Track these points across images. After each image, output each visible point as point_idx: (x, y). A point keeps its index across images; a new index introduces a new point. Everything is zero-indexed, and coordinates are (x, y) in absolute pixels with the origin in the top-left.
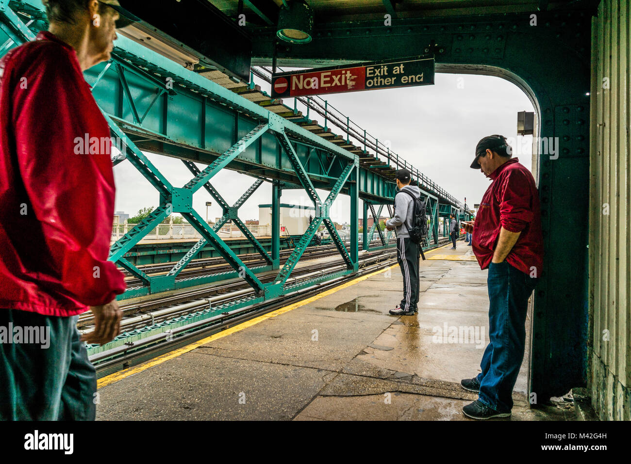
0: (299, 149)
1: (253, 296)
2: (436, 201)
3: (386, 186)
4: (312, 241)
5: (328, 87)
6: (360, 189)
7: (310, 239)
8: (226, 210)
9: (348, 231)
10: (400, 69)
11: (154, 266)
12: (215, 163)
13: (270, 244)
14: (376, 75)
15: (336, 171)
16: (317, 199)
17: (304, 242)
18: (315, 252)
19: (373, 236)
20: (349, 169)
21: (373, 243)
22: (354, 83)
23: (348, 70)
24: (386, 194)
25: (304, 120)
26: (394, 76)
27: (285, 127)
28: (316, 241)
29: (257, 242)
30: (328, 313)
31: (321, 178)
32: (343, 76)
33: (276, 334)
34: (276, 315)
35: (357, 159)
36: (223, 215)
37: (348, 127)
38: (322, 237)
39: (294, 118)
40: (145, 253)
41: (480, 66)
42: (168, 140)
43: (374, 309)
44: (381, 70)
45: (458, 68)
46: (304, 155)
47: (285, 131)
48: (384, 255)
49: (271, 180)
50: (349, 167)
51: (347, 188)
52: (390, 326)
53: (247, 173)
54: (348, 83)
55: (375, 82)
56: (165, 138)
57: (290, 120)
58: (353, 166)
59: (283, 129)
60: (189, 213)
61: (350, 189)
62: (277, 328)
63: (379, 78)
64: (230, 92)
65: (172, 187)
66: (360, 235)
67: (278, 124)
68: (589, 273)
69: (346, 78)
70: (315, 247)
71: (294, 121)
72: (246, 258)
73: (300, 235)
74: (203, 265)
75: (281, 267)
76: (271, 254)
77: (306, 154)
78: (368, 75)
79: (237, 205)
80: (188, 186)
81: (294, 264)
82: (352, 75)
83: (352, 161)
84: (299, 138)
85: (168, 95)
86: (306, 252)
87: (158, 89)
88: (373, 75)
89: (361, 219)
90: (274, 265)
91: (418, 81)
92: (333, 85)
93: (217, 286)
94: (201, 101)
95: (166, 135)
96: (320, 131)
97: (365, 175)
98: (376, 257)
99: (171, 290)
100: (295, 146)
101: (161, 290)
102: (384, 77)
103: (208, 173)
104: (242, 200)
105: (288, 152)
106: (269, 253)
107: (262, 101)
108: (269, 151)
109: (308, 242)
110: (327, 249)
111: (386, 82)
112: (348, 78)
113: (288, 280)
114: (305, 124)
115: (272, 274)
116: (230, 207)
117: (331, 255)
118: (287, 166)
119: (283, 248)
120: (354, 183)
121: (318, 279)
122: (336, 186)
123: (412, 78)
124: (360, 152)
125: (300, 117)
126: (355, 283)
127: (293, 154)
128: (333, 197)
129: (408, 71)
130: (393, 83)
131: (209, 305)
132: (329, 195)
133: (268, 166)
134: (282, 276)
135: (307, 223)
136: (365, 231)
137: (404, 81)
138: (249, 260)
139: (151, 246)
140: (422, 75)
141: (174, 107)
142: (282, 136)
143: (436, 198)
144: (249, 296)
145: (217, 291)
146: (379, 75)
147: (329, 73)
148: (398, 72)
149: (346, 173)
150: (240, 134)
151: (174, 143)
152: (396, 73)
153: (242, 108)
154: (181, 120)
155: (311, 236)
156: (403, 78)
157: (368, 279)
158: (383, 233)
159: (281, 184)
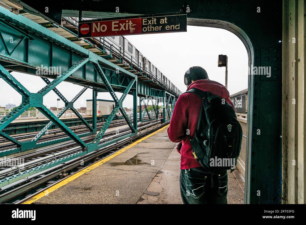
0: (107, 72)
1: (81, 150)
2: (174, 97)
3: (150, 90)
4: (114, 117)
5: (117, 31)
6: (138, 92)
7: (113, 117)
8: (67, 104)
9: (132, 112)
10: (165, 20)
11: (26, 135)
12: (57, 79)
13: (92, 120)
14: (149, 24)
15: (126, 83)
16: (116, 98)
17: (110, 118)
18: (115, 124)
19: (144, 114)
20: (132, 82)
21: (145, 118)
22: (134, 29)
23: (130, 20)
24: (150, 94)
25: (109, 57)
26: (161, 25)
27: (98, 60)
28: (117, 118)
29: (84, 120)
30: (120, 167)
31: (118, 87)
32: (127, 24)
33: (88, 186)
34: (89, 170)
35: (136, 77)
36: (65, 106)
37: (132, 61)
38: (119, 115)
39: (103, 55)
40: (21, 127)
41: (215, 21)
42: (29, 65)
43: (146, 162)
44: (152, 21)
45: (201, 22)
46: (109, 75)
47: (98, 62)
48: (150, 124)
49: (92, 87)
50: (132, 81)
51: (131, 92)
52: (156, 175)
53: (78, 84)
54: (130, 29)
55: (148, 29)
56: (27, 64)
57: (101, 56)
58: (135, 81)
59: (97, 61)
60: (41, 107)
61: (133, 92)
62: (89, 182)
63: (151, 26)
64: (66, 39)
65: (30, 93)
66: (138, 114)
67: (94, 58)
68: (283, 154)
69: (129, 25)
70: (115, 121)
71: (103, 57)
72: (79, 128)
73: (108, 115)
74: (55, 133)
75: (98, 132)
76: (92, 126)
77: (110, 75)
78: (144, 24)
79: (73, 101)
80: (40, 92)
81: (105, 130)
82: (133, 24)
83: (134, 78)
84: (106, 66)
85: (29, 40)
86: (111, 124)
87: (22, 36)
88: (147, 24)
89: (138, 106)
90: (94, 132)
91: (176, 29)
92: (121, 30)
93: (61, 145)
94: (50, 44)
95: (28, 62)
96: (117, 63)
97: (140, 85)
98: (146, 126)
99: (34, 149)
100: (104, 70)
101: (28, 149)
102: (154, 25)
103: (53, 85)
104: (76, 98)
105: (100, 73)
106: (91, 125)
107: (85, 46)
108: (90, 72)
109: (112, 119)
110: (122, 122)
111: (155, 29)
112: (130, 25)
113: (101, 140)
114: (109, 59)
115: (93, 137)
116: (69, 102)
117: (124, 125)
118: (100, 81)
119: (99, 122)
120: (135, 89)
121: (117, 139)
122: (126, 91)
123: (172, 27)
124: (138, 74)
125: (107, 55)
126: (136, 144)
127: (102, 74)
128: (124, 96)
129: (170, 22)
130: (160, 30)
131: (55, 158)
132: (122, 96)
133: (89, 80)
134: (97, 139)
135: (112, 109)
136: (140, 112)
137: (168, 29)
138: (81, 129)
139: (25, 123)
140: (179, 25)
141: (33, 47)
142: (97, 64)
143: (174, 96)
144: (79, 151)
145: (61, 148)
146: (151, 24)
147: (118, 22)
148: (163, 23)
149: (131, 84)
150: (73, 63)
151: (33, 67)
152: (162, 23)
153: (73, 49)
154: (37, 55)
155: (114, 115)
156: (166, 26)
157: (142, 142)
158: (149, 112)
159: (97, 89)
